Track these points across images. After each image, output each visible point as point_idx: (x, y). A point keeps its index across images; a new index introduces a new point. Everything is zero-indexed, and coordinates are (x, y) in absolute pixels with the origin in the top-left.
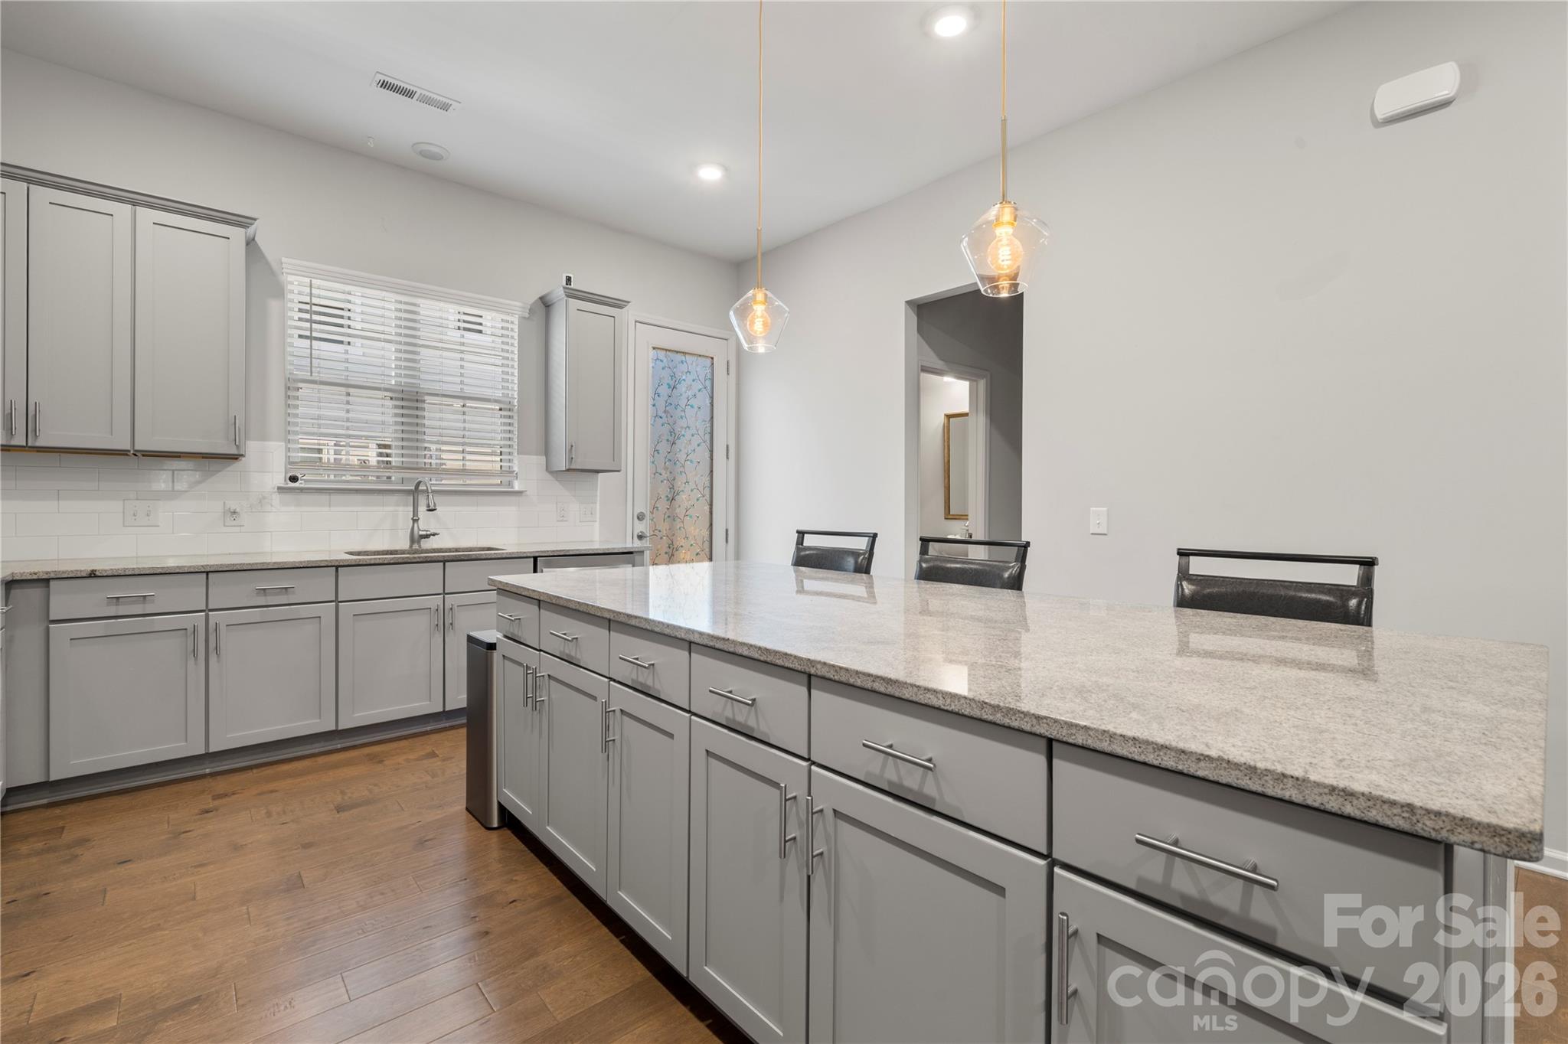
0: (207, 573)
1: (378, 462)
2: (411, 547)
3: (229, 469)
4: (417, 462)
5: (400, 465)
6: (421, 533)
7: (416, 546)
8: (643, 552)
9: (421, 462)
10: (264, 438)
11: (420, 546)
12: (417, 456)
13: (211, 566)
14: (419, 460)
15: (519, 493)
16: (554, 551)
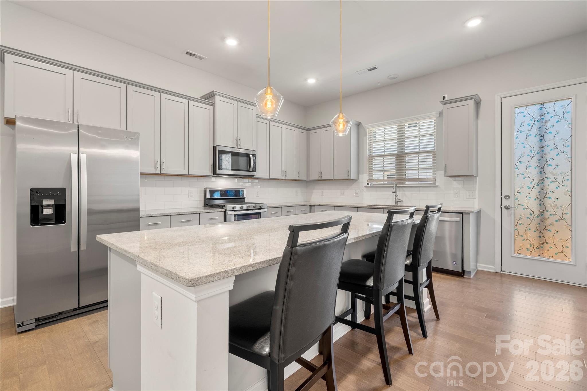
0: (357, 208)
1: (387, 178)
2: (395, 204)
3: (356, 182)
4: (402, 177)
5: (397, 178)
6: (397, 200)
7: (396, 205)
8: (469, 213)
9: (404, 177)
10: (363, 174)
11: (398, 205)
12: (402, 175)
13: (358, 206)
14: (403, 176)
15: (437, 186)
16: (421, 209)
